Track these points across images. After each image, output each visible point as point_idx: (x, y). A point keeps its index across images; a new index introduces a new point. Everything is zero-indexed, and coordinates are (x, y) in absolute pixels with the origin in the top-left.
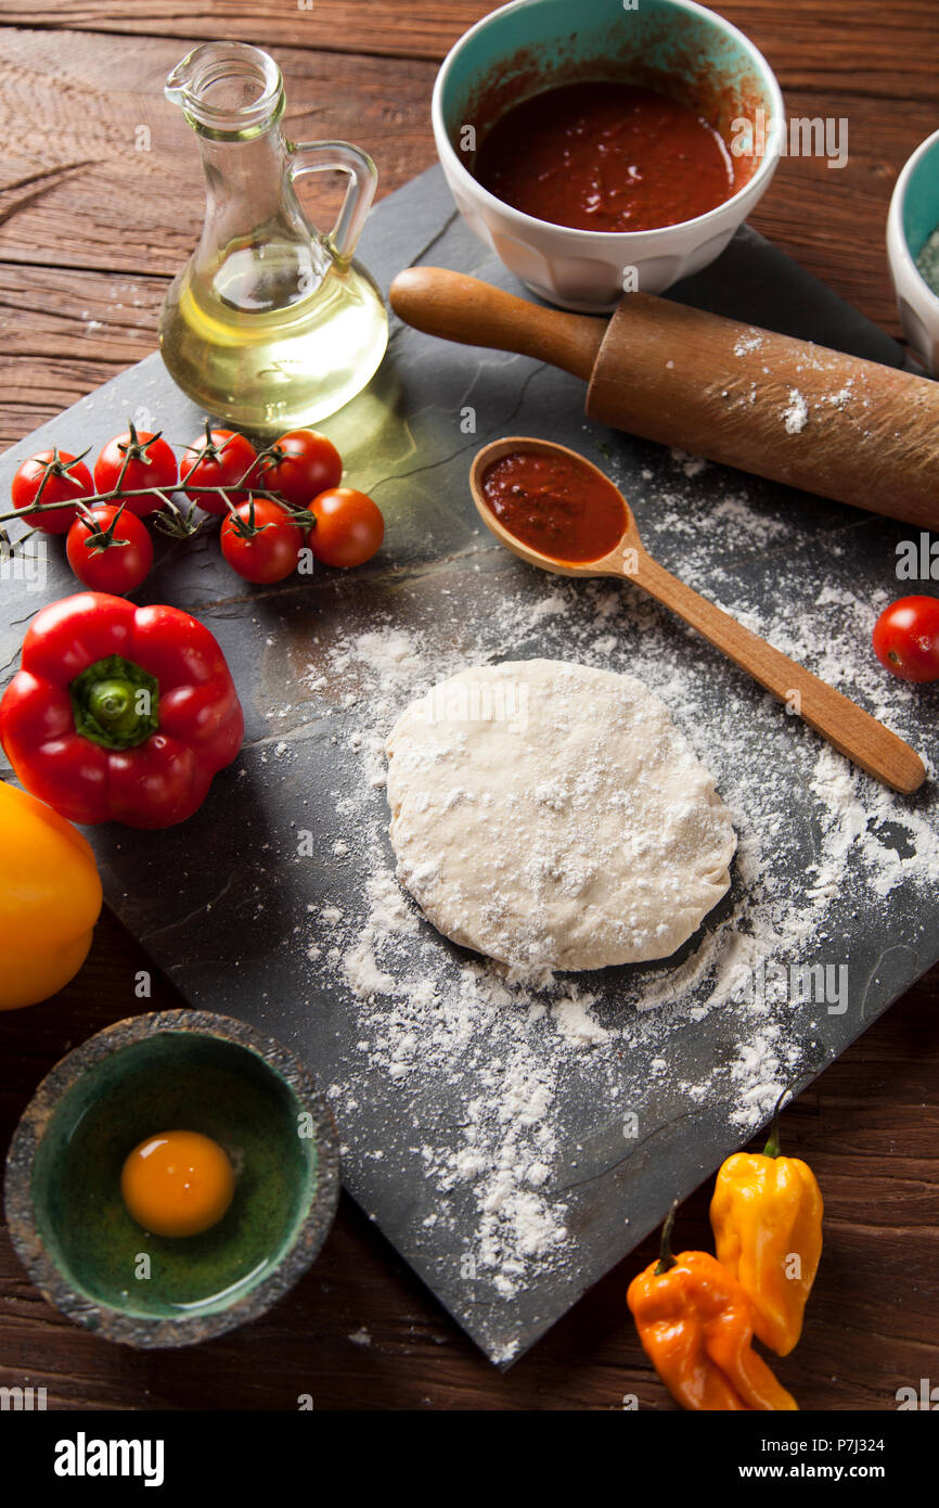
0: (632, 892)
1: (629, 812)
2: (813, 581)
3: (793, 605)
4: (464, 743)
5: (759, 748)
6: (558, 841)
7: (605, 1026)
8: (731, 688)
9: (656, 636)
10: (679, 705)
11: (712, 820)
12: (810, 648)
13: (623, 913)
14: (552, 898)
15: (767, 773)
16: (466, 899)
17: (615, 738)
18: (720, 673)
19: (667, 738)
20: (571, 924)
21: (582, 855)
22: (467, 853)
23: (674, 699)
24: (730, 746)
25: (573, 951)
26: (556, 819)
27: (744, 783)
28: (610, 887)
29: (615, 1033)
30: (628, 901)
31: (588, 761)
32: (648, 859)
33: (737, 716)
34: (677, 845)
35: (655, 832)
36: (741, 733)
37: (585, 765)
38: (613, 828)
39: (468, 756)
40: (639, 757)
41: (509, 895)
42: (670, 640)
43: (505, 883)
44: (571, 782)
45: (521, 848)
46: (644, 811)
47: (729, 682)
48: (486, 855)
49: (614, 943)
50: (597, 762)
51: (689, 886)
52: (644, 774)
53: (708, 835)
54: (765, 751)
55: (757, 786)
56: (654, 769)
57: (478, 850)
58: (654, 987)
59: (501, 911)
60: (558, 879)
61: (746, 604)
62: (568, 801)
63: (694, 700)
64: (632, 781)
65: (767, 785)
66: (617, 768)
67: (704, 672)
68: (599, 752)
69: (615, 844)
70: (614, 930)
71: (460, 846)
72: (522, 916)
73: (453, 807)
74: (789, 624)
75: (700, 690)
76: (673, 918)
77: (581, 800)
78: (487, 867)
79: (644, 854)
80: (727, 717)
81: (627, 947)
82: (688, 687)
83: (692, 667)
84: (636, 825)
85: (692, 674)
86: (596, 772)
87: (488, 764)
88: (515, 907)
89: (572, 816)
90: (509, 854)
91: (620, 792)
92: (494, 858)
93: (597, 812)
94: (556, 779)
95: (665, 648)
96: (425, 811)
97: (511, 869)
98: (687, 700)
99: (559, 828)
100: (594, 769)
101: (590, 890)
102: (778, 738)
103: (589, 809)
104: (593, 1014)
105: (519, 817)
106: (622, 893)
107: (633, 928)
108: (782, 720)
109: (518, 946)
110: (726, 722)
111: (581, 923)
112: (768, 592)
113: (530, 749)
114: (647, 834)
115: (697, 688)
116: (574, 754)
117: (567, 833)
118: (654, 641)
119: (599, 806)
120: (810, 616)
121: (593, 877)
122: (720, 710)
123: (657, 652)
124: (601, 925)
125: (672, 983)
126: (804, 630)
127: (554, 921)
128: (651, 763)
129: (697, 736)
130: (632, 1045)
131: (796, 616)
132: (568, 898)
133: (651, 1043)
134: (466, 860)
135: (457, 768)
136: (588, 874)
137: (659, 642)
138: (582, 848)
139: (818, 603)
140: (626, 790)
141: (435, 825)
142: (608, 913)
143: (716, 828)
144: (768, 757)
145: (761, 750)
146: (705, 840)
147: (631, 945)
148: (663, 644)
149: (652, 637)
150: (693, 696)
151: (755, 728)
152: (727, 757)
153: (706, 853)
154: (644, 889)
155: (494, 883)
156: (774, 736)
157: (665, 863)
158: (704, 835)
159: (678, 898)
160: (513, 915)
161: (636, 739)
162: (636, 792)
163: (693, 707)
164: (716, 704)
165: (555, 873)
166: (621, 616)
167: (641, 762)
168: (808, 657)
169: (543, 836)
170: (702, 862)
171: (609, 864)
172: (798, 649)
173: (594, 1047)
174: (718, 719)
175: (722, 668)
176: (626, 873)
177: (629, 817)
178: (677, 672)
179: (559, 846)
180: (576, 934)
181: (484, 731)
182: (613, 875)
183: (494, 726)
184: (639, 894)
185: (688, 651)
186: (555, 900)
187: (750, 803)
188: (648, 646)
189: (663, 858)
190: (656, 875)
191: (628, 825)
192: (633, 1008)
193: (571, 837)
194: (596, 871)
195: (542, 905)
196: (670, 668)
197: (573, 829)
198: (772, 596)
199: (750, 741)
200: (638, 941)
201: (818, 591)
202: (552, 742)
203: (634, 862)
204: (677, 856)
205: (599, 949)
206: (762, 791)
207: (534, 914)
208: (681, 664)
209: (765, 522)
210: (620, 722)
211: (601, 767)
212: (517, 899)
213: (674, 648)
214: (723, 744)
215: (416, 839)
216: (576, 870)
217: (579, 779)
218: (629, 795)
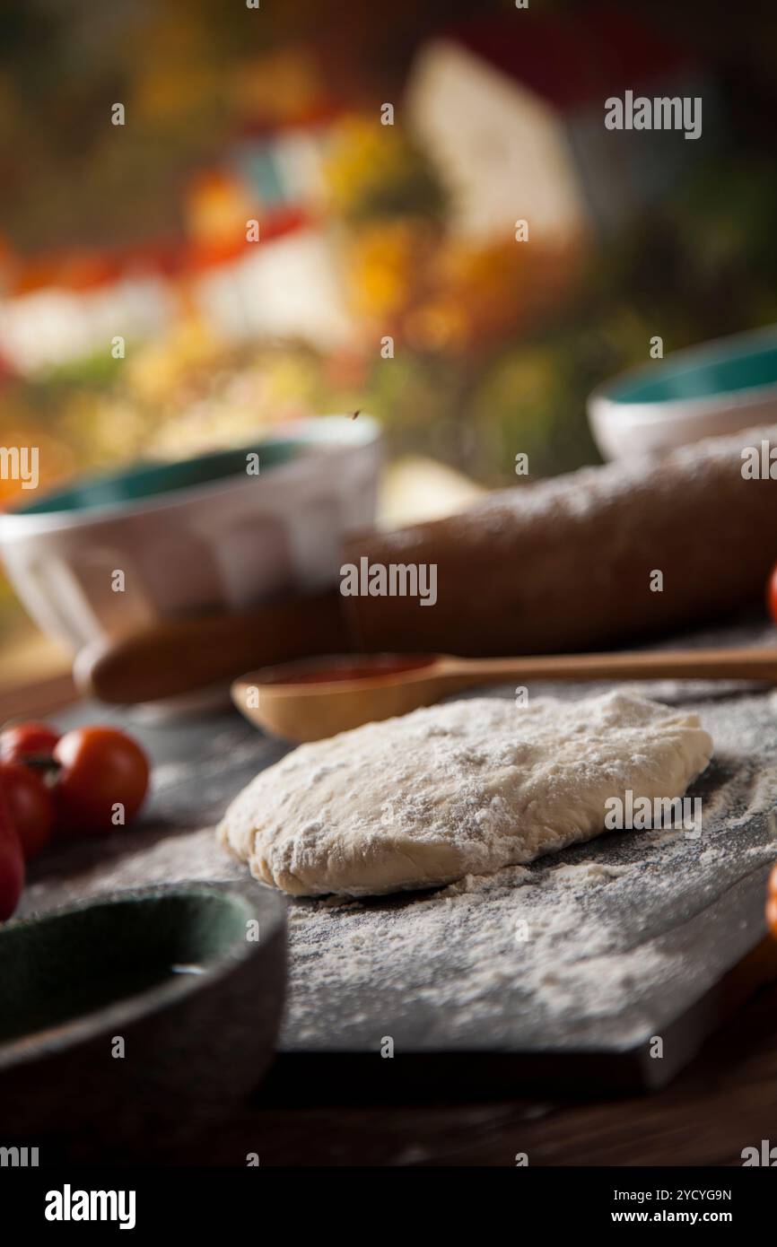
14: (481, 772)
16: (372, 819)
20: (517, 780)
22: (354, 792)
25: (534, 802)
28: (551, 750)
30: (580, 750)
32: (588, 730)
34: (619, 718)
41: (423, 791)
43: (414, 786)
45: (420, 759)
48: (378, 781)
49: (582, 780)
57: (365, 784)
59: (420, 807)
70: (576, 770)
71: (343, 793)
72: (450, 796)
73: (317, 780)
76: (647, 748)
78: (385, 786)
79: (581, 730)
88: (437, 795)
90: (407, 768)
92: (390, 778)
96: (285, 801)
97: (416, 774)
101: (526, 757)
105: (406, 749)
106: (569, 749)
107: (600, 763)
109: (461, 825)
111: (529, 776)
124: (557, 771)
132: (501, 767)
141: (304, 800)
142: (560, 762)
155: (399, 793)
159: (643, 737)
160: (439, 801)
165: (473, 757)
180: (528, 785)
182: (549, 744)
186: (487, 772)
192: (650, 848)
195: (471, 779)
203: (570, 735)
205: (566, 789)
212: (436, 789)
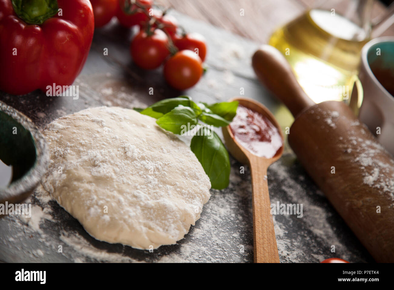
0: (114, 197)
1: (149, 185)
2: (320, 250)
3: (302, 245)
4: (125, 118)
5: (225, 250)
6: (113, 159)
7: (41, 227)
8: (241, 231)
9: (237, 198)
10: (216, 214)
11: (174, 222)
12: (289, 257)
13: (101, 197)
14: (85, 167)
15: (217, 256)
16: (57, 141)
17: (177, 171)
18: (244, 225)
19: (195, 197)
20: (79, 179)
21: (114, 170)
22: (78, 132)
23: (216, 212)
24: (215, 238)
26: (122, 156)
27: (204, 249)
28: (109, 187)
29: (41, 231)
30: (108, 196)
31: (159, 162)
32: (135, 199)
33: (231, 237)
34: (150, 209)
35: (149, 198)
36: (225, 241)
37: (155, 161)
38: (138, 181)
39: (121, 121)
40: (177, 183)
41: (72, 152)
42: (240, 204)
43: (76, 148)
44: (143, 158)
45: (98, 146)
46: (155, 191)
47: (242, 230)
48: (83, 137)
49: (84, 201)
50: (160, 165)
51: (136, 221)
52: (172, 187)
53: (166, 222)
54: (226, 253)
55: (207, 254)
56: (177, 191)
57: (82, 134)
58: (76, 240)
59: (62, 153)
60: (95, 166)
61: (284, 227)
62: (133, 159)
63: (223, 219)
64: (165, 183)
65: (212, 258)
66: (164, 174)
67: (238, 219)
68: (166, 165)
69: (130, 183)
70: (90, 197)
71: (79, 129)
72: (66, 160)
73: (93, 121)
74: (291, 246)
75: (229, 220)
77: (139, 165)
78: (78, 140)
79: (136, 197)
80: (226, 233)
81: (86, 208)
82: (226, 215)
83: (236, 214)
84: (146, 189)
85: (233, 215)
86: (156, 166)
87: (124, 127)
88: (69, 156)
89: (129, 162)
90: (91, 144)
91: (155, 179)
92: (84, 140)
93: (138, 173)
94: (140, 151)
95: (235, 203)
97: (85, 147)
98: (220, 216)
99: (118, 158)
100: (157, 165)
101: (100, 180)
102: (237, 256)
103: (137, 169)
104: (43, 220)
105: (110, 141)
106: (109, 193)
107: (97, 205)
108: (246, 255)
110: (225, 234)
111: (82, 183)
112: (298, 235)
113: (145, 140)
114: (145, 194)
115: (229, 218)
116: (157, 156)
117: (118, 161)
118: (234, 198)
119: (142, 172)
120: (303, 253)
121: (108, 177)
122: (228, 230)
123: (231, 201)
124: (88, 191)
125: (84, 246)
126: (295, 253)
127: (75, 171)
128: (178, 189)
129: (208, 225)
130: (41, 240)
131: (298, 247)
132: (90, 173)
133: (47, 247)
134: (74, 133)
135: (111, 118)
136: (107, 175)
137: (235, 200)
138: (118, 170)
139: (312, 255)
140: (158, 181)
141: (79, 119)
142: (96, 191)
143: (173, 226)
144: (225, 255)
145: (225, 251)
146: (163, 222)
147: (89, 208)
148: (236, 201)
149: (235, 197)
150: (224, 218)
151: (232, 246)
152: (210, 239)
153: (157, 224)
154: (119, 202)
155: (72, 145)
156: (236, 254)
157: (139, 207)
158: (165, 220)
159: (126, 217)
160: (64, 158)
161: (184, 181)
162: (161, 186)
163: (219, 220)
164: (229, 228)
165: (97, 163)
166: (233, 184)
167: (176, 184)
168: (284, 257)
169: (109, 152)
170: (151, 224)
171: (119, 183)
172: (284, 252)
173: (27, 225)
174: (223, 230)
175: (247, 226)
176: (121, 192)
177: (147, 186)
178: (229, 210)
179: (110, 159)
180: (76, 183)
181: (137, 125)
182: (116, 186)
183: (142, 128)
184: (115, 200)
185: (241, 211)
186: (84, 168)
187: (197, 254)
188: (231, 197)
189: (140, 205)
190: (130, 206)
191: (143, 186)
192: (59, 235)
193: (118, 163)
194: (112, 179)
195: (78, 164)
196: (228, 206)
197: (124, 164)
198: (297, 236)
199: (225, 245)
200: (92, 210)
201: (318, 253)
202: (154, 148)
203: (128, 193)
204: (146, 212)
205: (76, 197)
206: (207, 257)
207: (71, 163)
208: (234, 211)
209: (327, 225)
210: (187, 173)
211: (160, 167)
212: (73, 155)
213: (238, 206)
214: (213, 236)
215: (68, 119)
216: (105, 170)
217: (147, 161)
218: (157, 183)
